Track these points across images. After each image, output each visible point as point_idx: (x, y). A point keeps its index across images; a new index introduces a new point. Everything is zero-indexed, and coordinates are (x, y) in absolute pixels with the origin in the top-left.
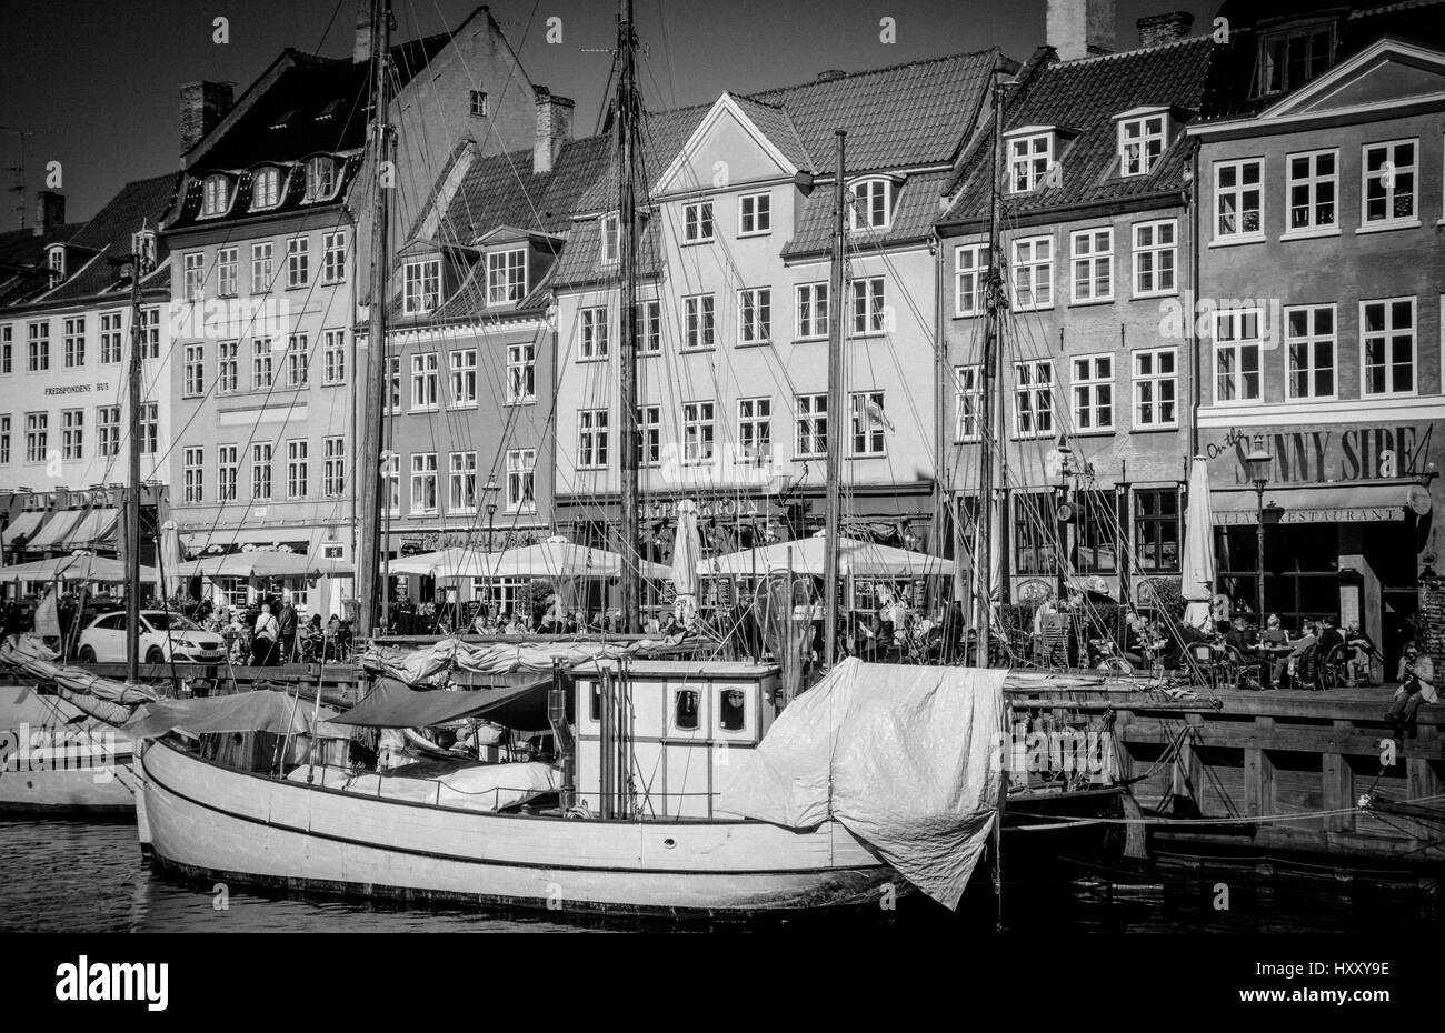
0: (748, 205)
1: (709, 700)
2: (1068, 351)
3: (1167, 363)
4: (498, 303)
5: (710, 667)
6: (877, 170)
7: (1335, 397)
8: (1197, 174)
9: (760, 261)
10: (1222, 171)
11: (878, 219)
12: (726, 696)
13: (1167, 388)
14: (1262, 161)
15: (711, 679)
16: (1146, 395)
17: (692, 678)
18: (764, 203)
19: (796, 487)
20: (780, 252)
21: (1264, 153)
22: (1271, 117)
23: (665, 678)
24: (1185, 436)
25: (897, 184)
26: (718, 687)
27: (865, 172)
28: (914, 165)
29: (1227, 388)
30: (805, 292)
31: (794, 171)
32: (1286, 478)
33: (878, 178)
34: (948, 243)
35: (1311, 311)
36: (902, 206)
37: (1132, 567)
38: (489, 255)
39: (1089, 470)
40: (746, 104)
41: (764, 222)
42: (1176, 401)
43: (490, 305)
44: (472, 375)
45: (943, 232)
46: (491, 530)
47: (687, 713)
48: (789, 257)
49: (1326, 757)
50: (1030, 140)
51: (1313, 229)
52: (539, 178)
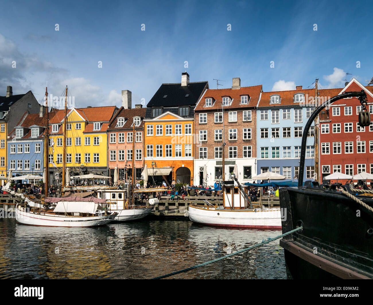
0: (77, 125)
1: (117, 195)
2: (127, 149)
3: (140, 151)
4: (34, 137)
5: (117, 190)
6: (98, 121)
7: (162, 157)
8: (145, 126)
9: (80, 133)
10: (148, 126)
11: (98, 129)
12: (119, 194)
13: (140, 155)
14: (153, 125)
15: (117, 192)
16: (138, 155)
17: (115, 192)
18: (80, 125)
19: (85, 167)
20: (82, 132)
21: (153, 124)
22: (154, 120)
23: (110, 192)
24: (143, 161)
25: (101, 124)
26: (118, 193)
27: (96, 121)
28: (104, 121)
29: (148, 155)
30: (86, 138)
31: (85, 120)
32: (156, 167)
33: (98, 123)
34: (109, 133)
35: (159, 145)
36: (102, 127)
37: (135, 179)
38: (32, 129)
39: (129, 165)
40: (77, 110)
41: (80, 127)
42: (142, 156)
43: (32, 137)
44: (29, 148)
45: (108, 131)
46: (33, 172)
47: (114, 197)
48: (84, 133)
49: (166, 203)
50: (121, 119)
51: (159, 135)
52: (41, 118)
